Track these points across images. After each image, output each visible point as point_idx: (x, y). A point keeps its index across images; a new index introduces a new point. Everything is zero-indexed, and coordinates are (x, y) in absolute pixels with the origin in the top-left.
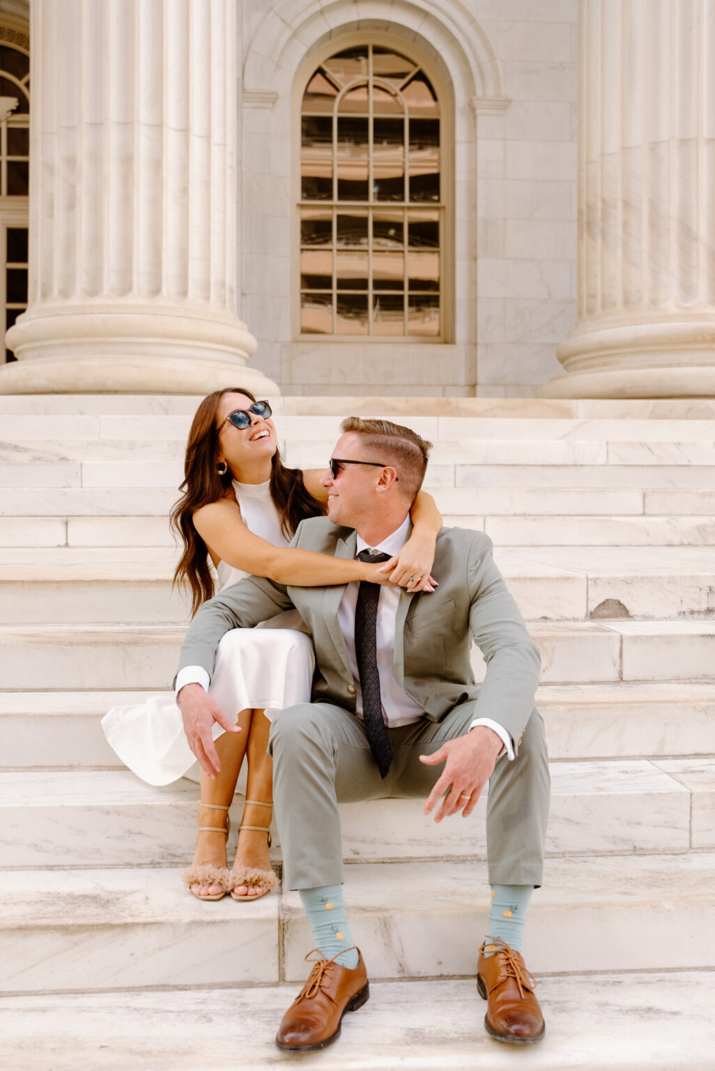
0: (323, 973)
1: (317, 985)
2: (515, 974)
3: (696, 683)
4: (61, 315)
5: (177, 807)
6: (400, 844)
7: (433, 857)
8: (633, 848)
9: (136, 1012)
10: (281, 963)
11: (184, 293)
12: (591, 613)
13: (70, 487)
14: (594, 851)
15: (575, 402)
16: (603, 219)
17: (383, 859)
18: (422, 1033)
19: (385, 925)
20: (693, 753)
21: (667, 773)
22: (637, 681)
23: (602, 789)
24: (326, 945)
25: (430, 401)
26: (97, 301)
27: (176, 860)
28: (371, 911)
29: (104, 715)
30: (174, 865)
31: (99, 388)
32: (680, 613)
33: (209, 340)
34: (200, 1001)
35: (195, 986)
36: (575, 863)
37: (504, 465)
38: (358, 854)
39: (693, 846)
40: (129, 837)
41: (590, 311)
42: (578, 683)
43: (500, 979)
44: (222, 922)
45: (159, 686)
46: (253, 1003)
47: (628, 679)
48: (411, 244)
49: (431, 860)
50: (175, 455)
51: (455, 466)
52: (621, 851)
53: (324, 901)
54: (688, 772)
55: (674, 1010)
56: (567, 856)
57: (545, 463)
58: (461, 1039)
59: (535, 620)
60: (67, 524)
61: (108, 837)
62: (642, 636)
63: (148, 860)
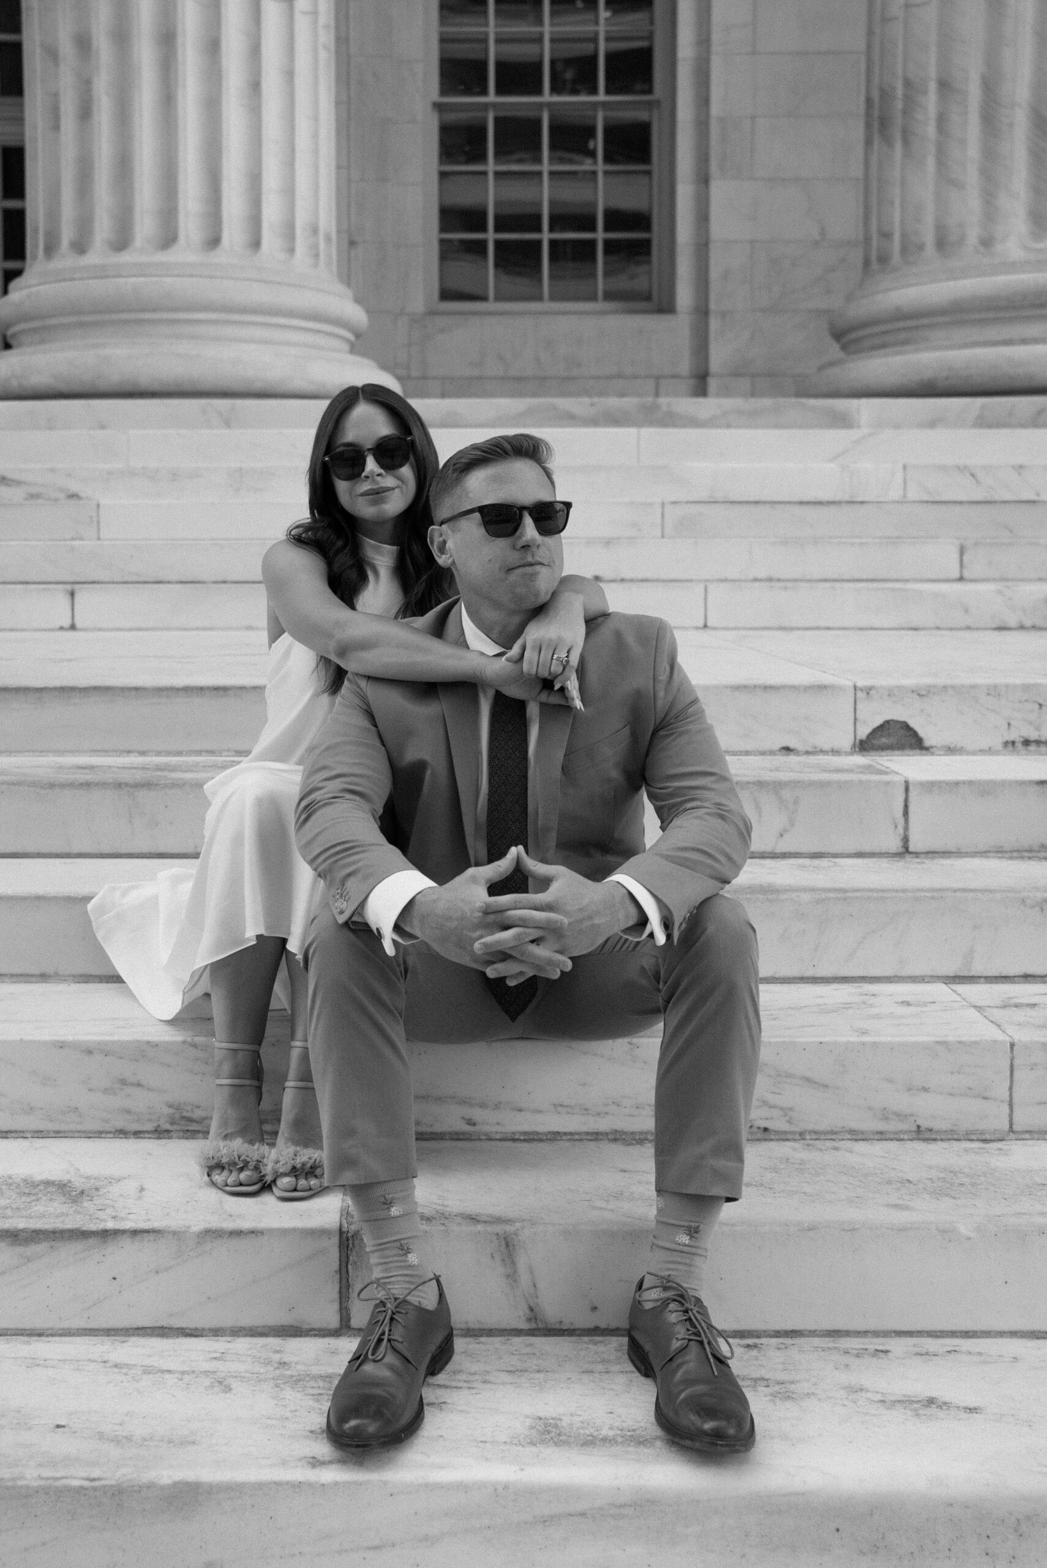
0: (392, 1319)
1: (386, 1337)
2: (700, 1336)
3: (1029, 858)
4: (72, 279)
5: (194, 1046)
6: (540, 1112)
7: (592, 1134)
8: (915, 1128)
9: (116, 1370)
10: (343, 1300)
11: (256, 244)
12: (861, 742)
13: (81, 539)
14: (852, 1132)
15: (855, 402)
16: (905, 112)
17: (514, 1133)
18: (556, 1426)
19: (507, 1245)
20: (1022, 974)
21: (975, 1007)
22: (932, 854)
23: (865, 1033)
24: (391, 1274)
25: (629, 403)
26: (125, 257)
27: (194, 1127)
28: (485, 1222)
29: (92, 898)
30: (190, 1134)
31: (128, 388)
32: (1006, 744)
33: (291, 314)
34: (215, 1355)
35: (210, 1330)
36: (821, 1150)
37: (740, 502)
38: (474, 1124)
39: (1015, 1128)
40: (122, 1089)
41: (883, 259)
42: (836, 856)
43: (676, 1345)
44: (253, 1232)
45: (184, 851)
46: (297, 1363)
47: (918, 850)
48: (609, 158)
49: (589, 1138)
50: (238, 490)
51: (663, 504)
52: (896, 1133)
53: (388, 1204)
54: (1010, 1006)
55: (972, 1404)
56: (808, 1137)
57: (806, 499)
58: (620, 1440)
59: (772, 753)
60: (72, 594)
61: (90, 1090)
62: (941, 782)
63: (149, 1127)
